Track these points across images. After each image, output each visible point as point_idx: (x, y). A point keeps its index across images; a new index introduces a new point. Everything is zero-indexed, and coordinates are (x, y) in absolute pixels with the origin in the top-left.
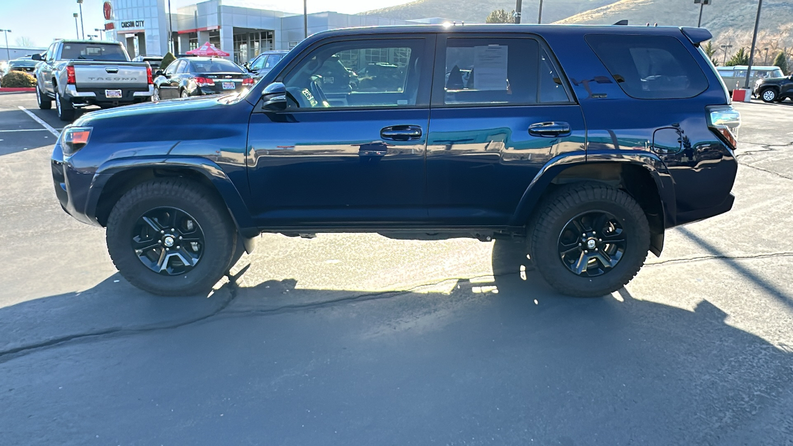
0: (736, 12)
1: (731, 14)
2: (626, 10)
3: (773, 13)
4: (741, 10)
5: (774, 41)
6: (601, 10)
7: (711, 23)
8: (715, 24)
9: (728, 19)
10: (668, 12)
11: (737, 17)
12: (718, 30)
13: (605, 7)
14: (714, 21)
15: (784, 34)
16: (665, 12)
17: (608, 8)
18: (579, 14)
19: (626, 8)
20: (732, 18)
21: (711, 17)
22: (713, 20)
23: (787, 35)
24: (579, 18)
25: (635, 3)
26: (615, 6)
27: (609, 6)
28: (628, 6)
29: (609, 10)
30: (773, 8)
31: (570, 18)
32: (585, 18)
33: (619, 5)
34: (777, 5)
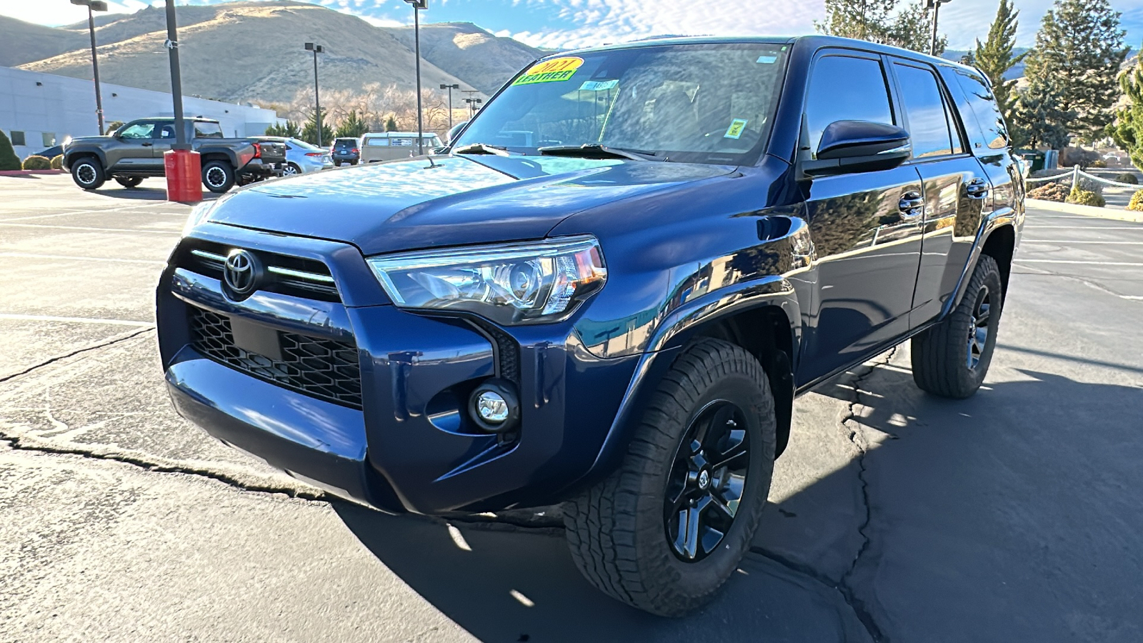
0: (295, 66)
1: (290, 68)
2: (145, 53)
3: (338, 69)
4: (302, 63)
5: (363, 104)
6: (104, 49)
7: (268, 78)
8: (273, 79)
9: (289, 74)
10: (208, 60)
11: (299, 72)
12: (279, 88)
13: (110, 46)
14: (272, 76)
15: (371, 96)
16: (204, 60)
17: (114, 48)
18: (67, 54)
19: (144, 50)
20: (293, 73)
21: (266, 70)
22: (270, 73)
23: (375, 97)
24: (68, 60)
25: (157, 44)
26: (125, 45)
27: (116, 44)
28: (146, 47)
29: (118, 51)
30: (338, 63)
31: (53, 58)
32: (80, 61)
33: (131, 44)
34: (341, 60)
